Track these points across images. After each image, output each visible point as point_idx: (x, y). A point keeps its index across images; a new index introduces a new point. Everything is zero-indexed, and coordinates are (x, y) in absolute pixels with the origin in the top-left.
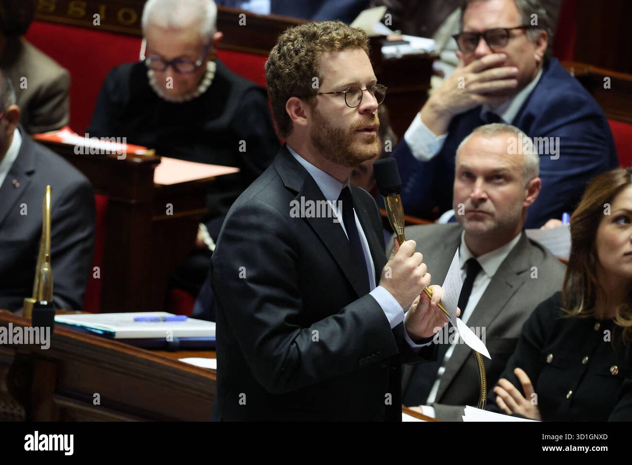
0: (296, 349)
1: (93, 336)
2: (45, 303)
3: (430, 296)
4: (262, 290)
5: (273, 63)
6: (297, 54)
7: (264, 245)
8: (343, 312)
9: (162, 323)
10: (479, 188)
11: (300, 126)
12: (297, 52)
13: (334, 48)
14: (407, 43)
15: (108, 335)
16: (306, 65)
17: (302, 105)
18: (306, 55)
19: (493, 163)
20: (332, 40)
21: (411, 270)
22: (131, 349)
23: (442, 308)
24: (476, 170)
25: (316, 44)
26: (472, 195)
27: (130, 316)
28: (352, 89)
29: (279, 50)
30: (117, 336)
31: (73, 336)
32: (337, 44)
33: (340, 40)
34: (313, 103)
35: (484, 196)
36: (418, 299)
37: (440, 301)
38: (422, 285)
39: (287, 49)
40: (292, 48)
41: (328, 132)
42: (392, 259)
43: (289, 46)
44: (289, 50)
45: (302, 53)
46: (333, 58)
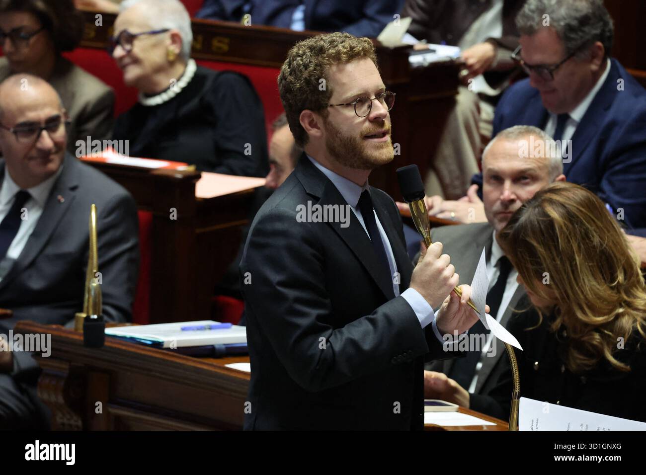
0: (330, 348)
1: (142, 347)
2: (95, 317)
3: (459, 294)
4: (291, 293)
5: (284, 78)
6: (306, 69)
7: (291, 250)
8: (375, 313)
9: (208, 332)
10: (508, 190)
11: (315, 137)
12: (306, 66)
13: (340, 61)
14: (434, 51)
15: (157, 345)
16: (315, 79)
17: (315, 117)
18: (315, 69)
19: (518, 165)
20: (338, 53)
21: (440, 271)
22: (179, 358)
23: (471, 305)
24: (504, 173)
25: (324, 58)
26: (502, 197)
27: (177, 326)
28: (362, 99)
29: (290, 64)
30: (165, 346)
31: (124, 348)
32: (344, 57)
33: (345, 53)
34: (325, 114)
35: (513, 197)
36: (448, 298)
37: (470, 299)
38: (451, 286)
39: (297, 64)
40: (301, 63)
41: (341, 141)
42: (421, 262)
43: (298, 61)
44: (299, 65)
45: (311, 68)
46: (341, 71)
